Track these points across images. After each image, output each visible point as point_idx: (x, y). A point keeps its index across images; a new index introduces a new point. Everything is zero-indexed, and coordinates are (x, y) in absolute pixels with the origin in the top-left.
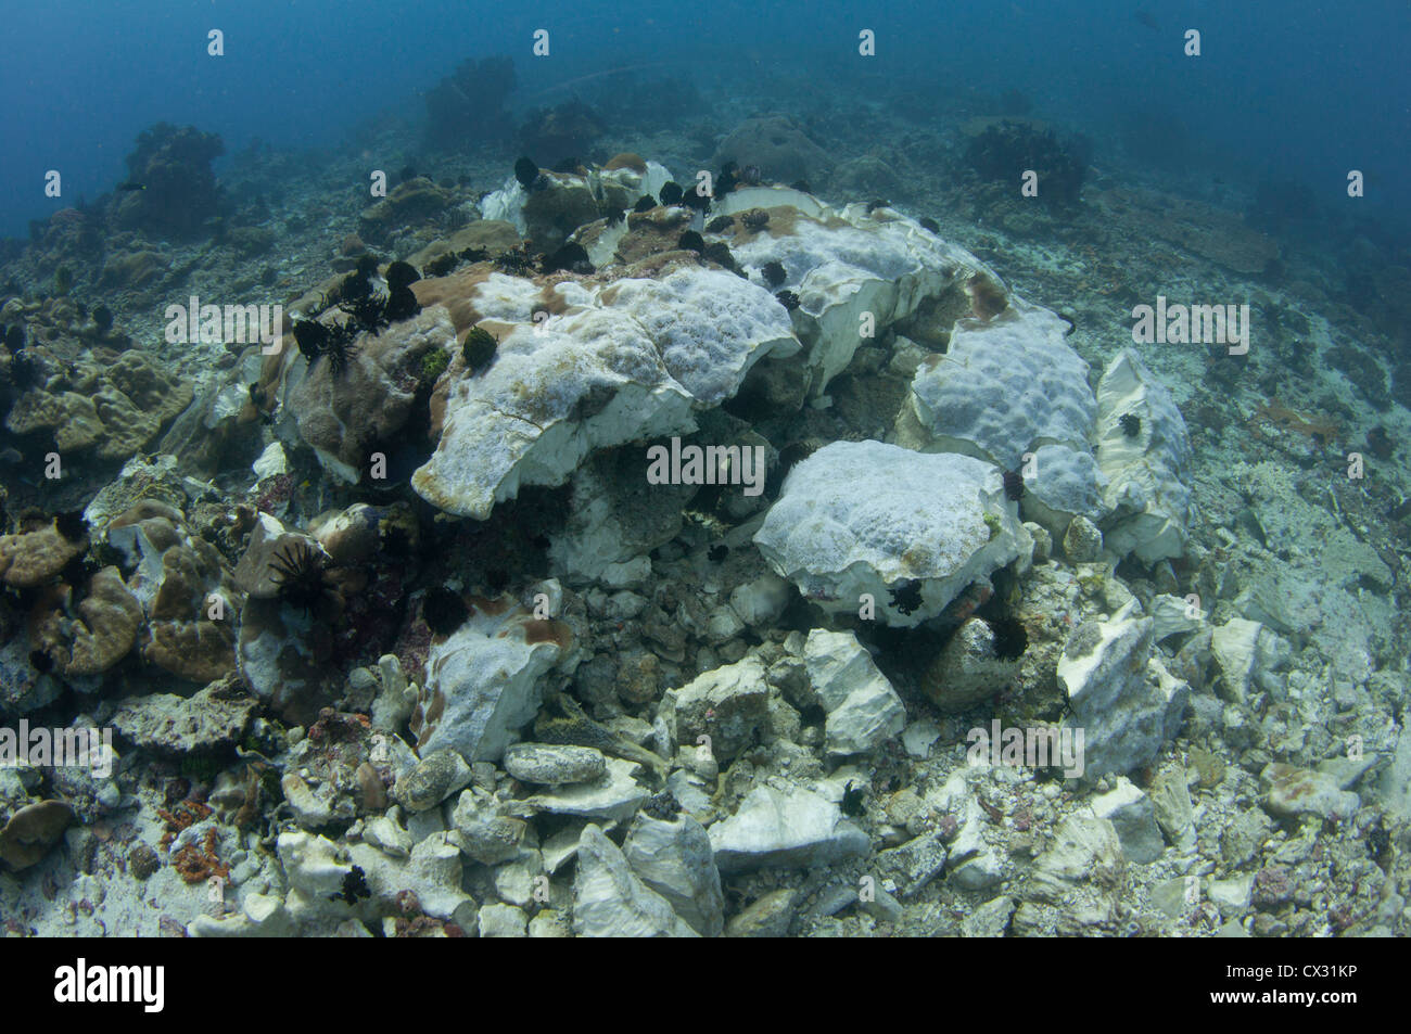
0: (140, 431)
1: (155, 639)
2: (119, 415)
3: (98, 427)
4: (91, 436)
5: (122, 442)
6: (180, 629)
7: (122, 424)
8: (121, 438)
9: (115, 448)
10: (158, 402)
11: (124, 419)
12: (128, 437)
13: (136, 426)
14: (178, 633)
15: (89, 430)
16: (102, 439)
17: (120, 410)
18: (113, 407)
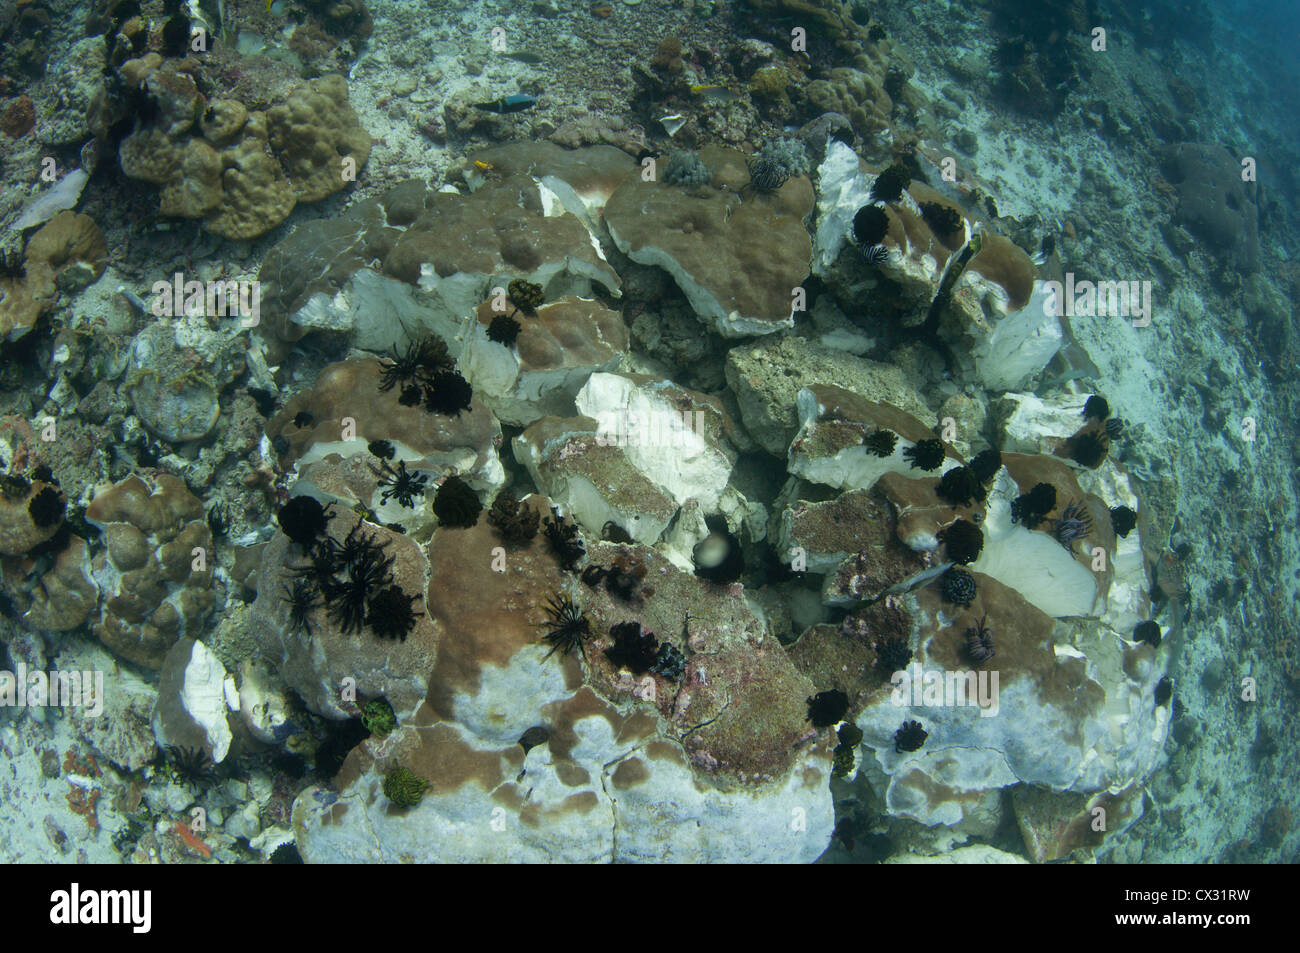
0: (261, 217)
1: (103, 623)
2: (243, 190)
3: (213, 196)
4: (199, 207)
5: (235, 223)
6: (126, 628)
7: (244, 202)
8: (236, 216)
9: (224, 226)
10: (306, 175)
11: (248, 196)
12: (244, 219)
13: (258, 209)
14: (122, 630)
15: (199, 200)
16: (213, 213)
17: (247, 184)
18: (241, 177)
